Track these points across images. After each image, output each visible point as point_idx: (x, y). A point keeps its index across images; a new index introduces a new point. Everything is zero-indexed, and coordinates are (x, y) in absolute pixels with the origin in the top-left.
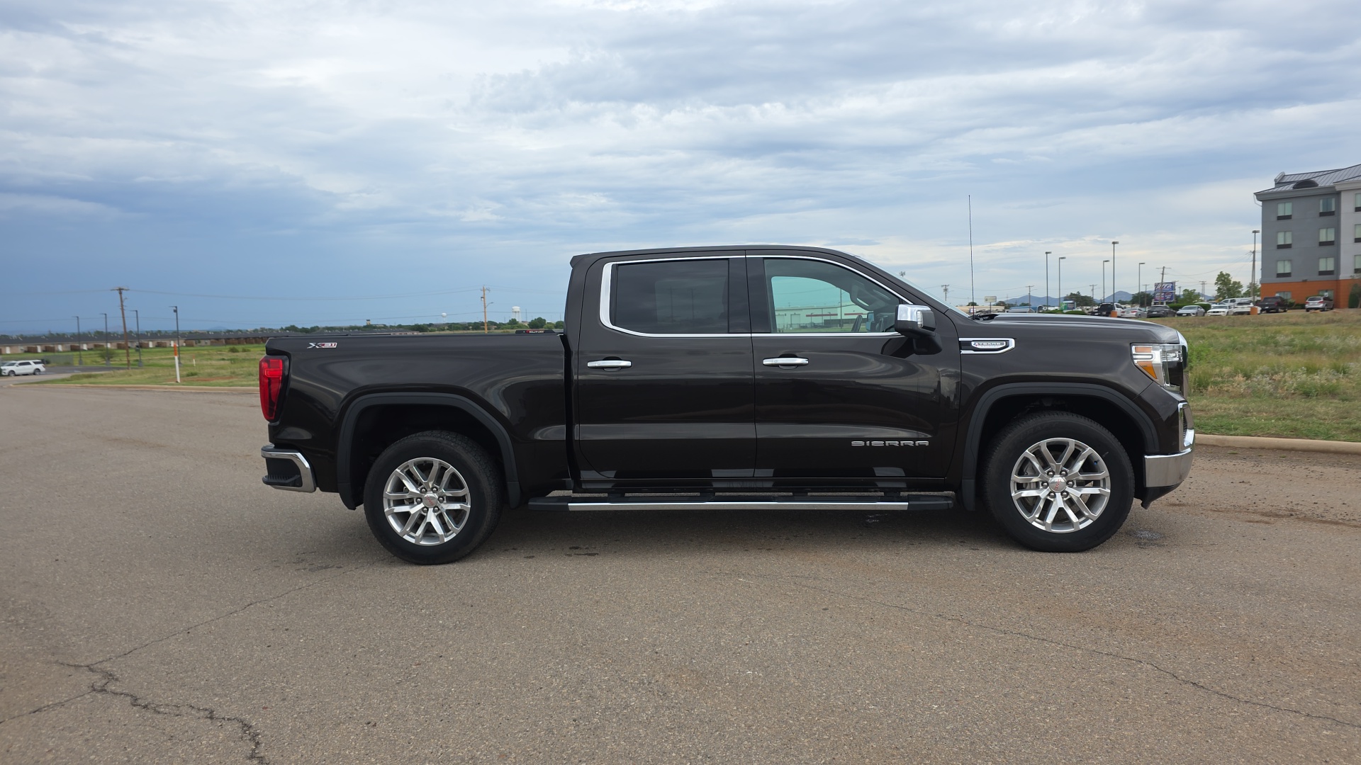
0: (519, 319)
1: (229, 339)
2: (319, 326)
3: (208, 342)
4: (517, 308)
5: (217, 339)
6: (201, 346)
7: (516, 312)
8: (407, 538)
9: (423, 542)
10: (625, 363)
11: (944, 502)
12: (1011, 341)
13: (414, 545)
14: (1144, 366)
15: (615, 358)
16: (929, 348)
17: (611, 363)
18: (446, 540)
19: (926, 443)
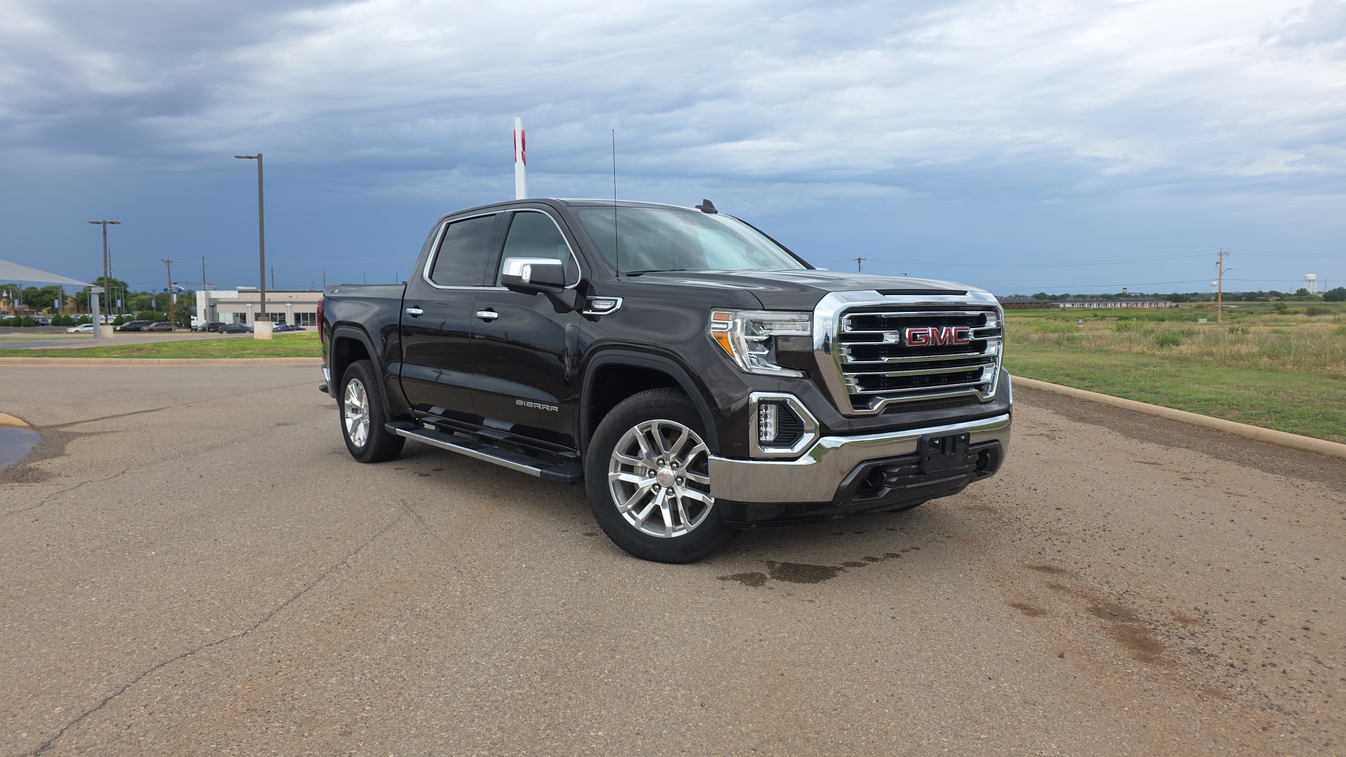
0: (1312, 289)
2: (1070, 294)
4: (1312, 276)
7: (1310, 281)
8: (352, 438)
9: (357, 444)
10: (420, 311)
11: (564, 475)
12: (620, 300)
13: (352, 444)
14: (719, 338)
15: (417, 307)
16: (561, 307)
17: (414, 311)
18: (362, 445)
19: (556, 409)
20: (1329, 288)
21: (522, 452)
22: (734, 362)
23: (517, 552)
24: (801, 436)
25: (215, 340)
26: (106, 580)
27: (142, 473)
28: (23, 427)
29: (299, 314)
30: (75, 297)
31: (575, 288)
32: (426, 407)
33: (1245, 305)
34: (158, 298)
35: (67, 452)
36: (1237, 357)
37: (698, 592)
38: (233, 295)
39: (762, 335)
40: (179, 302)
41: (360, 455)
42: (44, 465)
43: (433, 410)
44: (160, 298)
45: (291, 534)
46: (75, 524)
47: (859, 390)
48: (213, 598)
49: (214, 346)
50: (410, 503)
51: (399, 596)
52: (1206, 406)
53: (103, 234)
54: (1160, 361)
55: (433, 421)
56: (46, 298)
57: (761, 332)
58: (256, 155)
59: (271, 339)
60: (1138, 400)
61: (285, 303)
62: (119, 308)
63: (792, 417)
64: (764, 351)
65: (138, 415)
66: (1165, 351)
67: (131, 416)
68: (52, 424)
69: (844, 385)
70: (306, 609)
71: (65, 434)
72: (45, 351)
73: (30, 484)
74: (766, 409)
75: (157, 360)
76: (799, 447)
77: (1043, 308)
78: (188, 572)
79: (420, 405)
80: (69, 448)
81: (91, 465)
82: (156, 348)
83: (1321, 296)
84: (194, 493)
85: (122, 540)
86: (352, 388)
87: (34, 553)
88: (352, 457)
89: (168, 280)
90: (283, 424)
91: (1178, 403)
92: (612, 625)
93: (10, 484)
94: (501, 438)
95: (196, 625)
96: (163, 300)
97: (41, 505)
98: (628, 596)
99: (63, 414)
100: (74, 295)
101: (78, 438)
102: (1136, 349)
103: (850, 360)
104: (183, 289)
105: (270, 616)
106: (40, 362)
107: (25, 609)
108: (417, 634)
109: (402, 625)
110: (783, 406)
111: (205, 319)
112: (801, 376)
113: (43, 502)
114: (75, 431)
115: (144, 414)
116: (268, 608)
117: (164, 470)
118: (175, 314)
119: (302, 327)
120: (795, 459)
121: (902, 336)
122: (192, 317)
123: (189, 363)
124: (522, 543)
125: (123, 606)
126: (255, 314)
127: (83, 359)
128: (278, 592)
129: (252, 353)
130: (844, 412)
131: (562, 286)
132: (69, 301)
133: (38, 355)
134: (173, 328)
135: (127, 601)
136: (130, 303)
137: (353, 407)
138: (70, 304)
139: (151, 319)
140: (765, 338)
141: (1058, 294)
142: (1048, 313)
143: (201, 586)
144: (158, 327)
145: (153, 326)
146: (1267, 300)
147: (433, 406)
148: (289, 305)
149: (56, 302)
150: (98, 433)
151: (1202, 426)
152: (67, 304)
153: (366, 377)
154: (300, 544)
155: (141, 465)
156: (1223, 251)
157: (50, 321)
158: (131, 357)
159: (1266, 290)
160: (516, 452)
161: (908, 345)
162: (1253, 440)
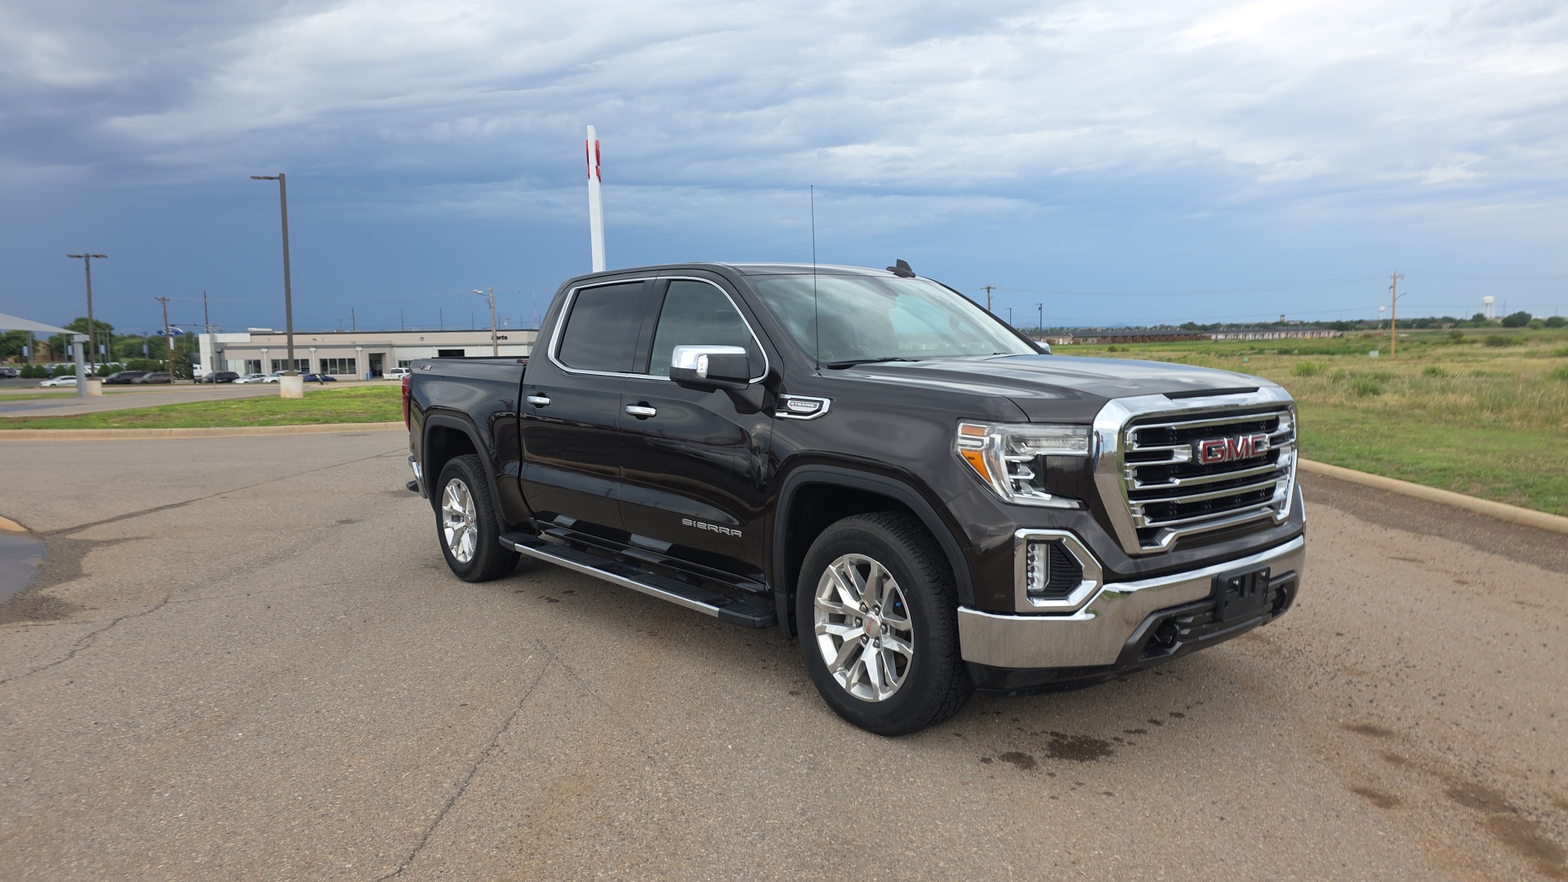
0: (1490, 314)
1: (1116, 337)
2: (1222, 323)
3: (1095, 340)
4: (1489, 299)
5: (1104, 337)
6: (1087, 344)
7: (1487, 304)
8: (453, 552)
9: (461, 559)
10: (546, 400)
11: (751, 618)
12: (827, 402)
13: (455, 559)
14: (970, 458)
15: (542, 395)
16: (744, 406)
17: (539, 400)
18: (468, 560)
19: (739, 533)
20: (1508, 313)
21: (684, 579)
22: (991, 489)
23: (712, 725)
24: (1078, 583)
25: (233, 400)
26: (190, 782)
27: (190, 601)
28: (20, 533)
29: (326, 360)
30: (48, 343)
31: (761, 383)
32: (550, 516)
33: (1417, 334)
34: (150, 342)
35: (85, 571)
36: (1455, 410)
37: (963, 784)
38: (244, 338)
39: (1025, 454)
40: (178, 348)
41: (464, 573)
42: (63, 591)
43: (560, 519)
44: (153, 343)
45: (413, 700)
46: (124, 688)
47: (1147, 522)
48: (341, 811)
49: (234, 409)
50: (550, 646)
51: (586, 802)
52: (1442, 477)
53: (85, 270)
54: (1365, 415)
55: (562, 535)
56: (12, 345)
57: (1022, 450)
58: (278, 176)
59: (302, 397)
60: (1359, 469)
61: (307, 347)
62: (103, 355)
63: (1068, 560)
64: (1029, 474)
65: (161, 511)
66: (1366, 403)
67: (154, 514)
68: (57, 528)
69: (1128, 516)
70: (469, 826)
71: (76, 544)
72: (25, 420)
73: (49, 622)
74: (1033, 549)
75: (168, 430)
76: (1076, 597)
77: (1193, 340)
78: (295, 766)
79: (544, 512)
80: (87, 563)
81: (120, 591)
82: (164, 413)
83: (1499, 321)
84: (266, 633)
85: (192, 714)
86: (452, 490)
87: (80, 738)
88: (453, 574)
89: (164, 322)
90: (348, 522)
91: (1407, 473)
92: (876, 843)
93: (22, 623)
94: (657, 561)
95: (330, 857)
96: (157, 345)
97: (71, 657)
98: (879, 794)
99: (64, 514)
100: (46, 340)
101: (94, 549)
102: (1333, 399)
103: (1138, 485)
104: (181, 331)
105: (425, 839)
106: (21, 436)
107: (91, 835)
108: (630, 868)
109: (605, 851)
110: (1056, 546)
111: (212, 368)
112: (1077, 506)
113: (73, 653)
114: (88, 538)
115: (170, 510)
116: (420, 825)
117: (217, 597)
118: (173, 362)
119: (329, 376)
120: (1071, 613)
121: (1195, 451)
122: (195, 366)
123: (207, 433)
124: (714, 709)
125: (223, 827)
126: (272, 360)
127: (75, 431)
128: (424, 798)
129: (283, 419)
130: (1129, 550)
131: (746, 381)
132: (40, 348)
133: (18, 426)
134: (172, 380)
135: (227, 819)
136: (116, 348)
137: (454, 514)
138: (42, 351)
139: (144, 368)
140: (1031, 458)
141: (1208, 323)
142: (1199, 346)
143: (318, 791)
144: (154, 379)
145: (146, 377)
146: (1440, 327)
147: (558, 514)
148: (313, 349)
149: (25, 350)
150: (117, 541)
151: (1445, 505)
152: (38, 351)
153: (470, 476)
154: (429, 717)
155: (186, 590)
156: (1397, 274)
157: (18, 372)
158: (135, 427)
159: (1439, 315)
160: (677, 579)
161: (1201, 462)
162: (1511, 522)
